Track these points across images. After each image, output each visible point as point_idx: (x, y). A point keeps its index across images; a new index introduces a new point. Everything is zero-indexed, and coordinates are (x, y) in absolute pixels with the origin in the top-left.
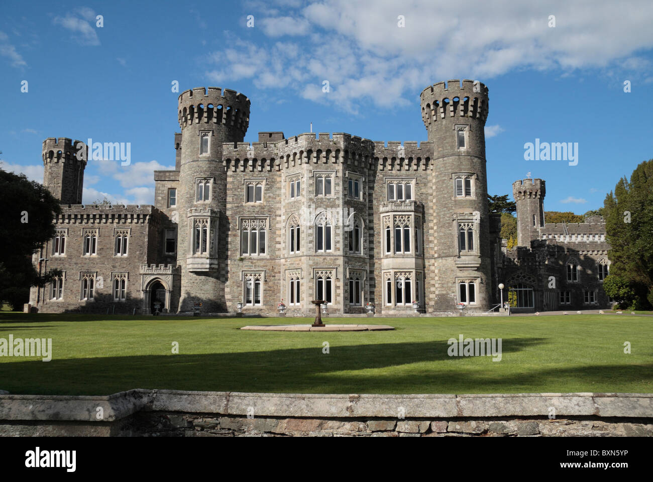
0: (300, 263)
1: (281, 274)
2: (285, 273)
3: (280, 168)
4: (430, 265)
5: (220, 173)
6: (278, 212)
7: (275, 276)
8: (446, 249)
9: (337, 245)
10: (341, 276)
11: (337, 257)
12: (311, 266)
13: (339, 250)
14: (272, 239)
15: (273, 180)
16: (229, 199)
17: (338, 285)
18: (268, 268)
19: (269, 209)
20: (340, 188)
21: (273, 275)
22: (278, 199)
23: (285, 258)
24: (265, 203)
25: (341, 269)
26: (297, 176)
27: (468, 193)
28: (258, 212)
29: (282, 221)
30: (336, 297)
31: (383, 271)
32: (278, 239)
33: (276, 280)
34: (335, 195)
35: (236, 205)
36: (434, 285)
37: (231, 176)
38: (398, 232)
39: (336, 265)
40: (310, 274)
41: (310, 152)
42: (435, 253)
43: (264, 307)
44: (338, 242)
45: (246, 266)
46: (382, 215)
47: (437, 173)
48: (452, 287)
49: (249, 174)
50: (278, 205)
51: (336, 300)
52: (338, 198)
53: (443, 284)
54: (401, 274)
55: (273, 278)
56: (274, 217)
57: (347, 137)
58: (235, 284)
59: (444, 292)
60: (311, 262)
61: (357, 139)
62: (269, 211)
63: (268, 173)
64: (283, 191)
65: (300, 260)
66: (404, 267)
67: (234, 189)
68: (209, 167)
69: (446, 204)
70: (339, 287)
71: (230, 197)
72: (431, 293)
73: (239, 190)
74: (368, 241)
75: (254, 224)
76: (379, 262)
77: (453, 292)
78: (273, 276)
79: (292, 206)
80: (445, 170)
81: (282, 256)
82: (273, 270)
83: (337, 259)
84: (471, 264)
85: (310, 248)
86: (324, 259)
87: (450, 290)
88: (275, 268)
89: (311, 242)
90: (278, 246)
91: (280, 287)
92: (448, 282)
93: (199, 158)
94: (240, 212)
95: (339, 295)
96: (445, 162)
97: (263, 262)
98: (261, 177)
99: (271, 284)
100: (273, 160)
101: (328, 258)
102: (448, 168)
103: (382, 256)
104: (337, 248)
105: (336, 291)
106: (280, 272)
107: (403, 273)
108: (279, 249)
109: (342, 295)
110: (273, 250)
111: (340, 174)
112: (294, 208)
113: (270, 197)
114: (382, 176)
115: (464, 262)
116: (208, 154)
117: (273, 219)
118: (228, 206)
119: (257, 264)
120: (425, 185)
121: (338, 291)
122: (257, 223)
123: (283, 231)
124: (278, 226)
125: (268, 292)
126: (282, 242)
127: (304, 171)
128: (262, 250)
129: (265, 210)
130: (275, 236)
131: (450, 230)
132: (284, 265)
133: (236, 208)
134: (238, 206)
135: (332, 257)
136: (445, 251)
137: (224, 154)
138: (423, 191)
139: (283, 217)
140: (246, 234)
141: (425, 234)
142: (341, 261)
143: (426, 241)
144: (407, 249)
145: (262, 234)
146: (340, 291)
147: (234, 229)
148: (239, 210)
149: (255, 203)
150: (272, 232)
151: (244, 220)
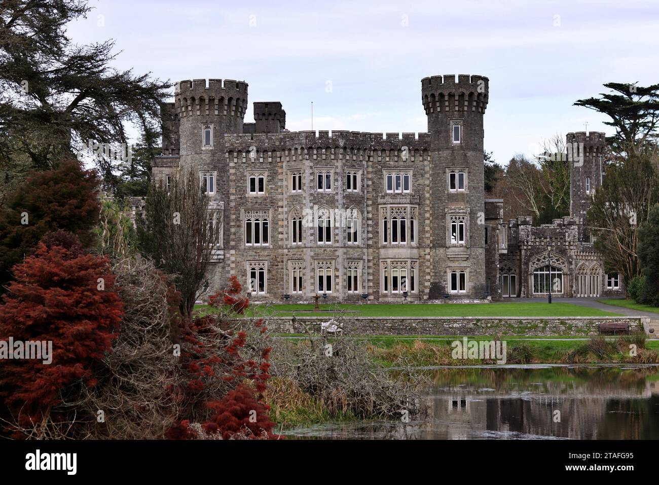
0: (303, 254)
1: (284, 263)
2: (287, 262)
3: (282, 160)
4: (425, 255)
5: (223, 165)
6: (280, 204)
7: (278, 266)
8: (439, 240)
9: (337, 237)
10: (340, 266)
11: (336, 249)
12: (312, 257)
13: (338, 242)
14: (275, 229)
15: (275, 172)
16: (232, 191)
17: (337, 275)
18: (271, 257)
19: (271, 200)
20: (339, 183)
21: (277, 264)
22: (280, 190)
23: (288, 249)
24: (267, 194)
26: (299, 170)
27: (461, 186)
28: (261, 203)
29: (284, 213)
30: (335, 286)
31: (380, 260)
32: (280, 230)
33: (278, 269)
34: (335, 190)
35: (239, 196)
36: (429, 274)
37: (233, 168)
38: (395, 223)
39: (335, 256)
40: (311, 265)
41: (310, 149)
42: (431, 242)
43: (268, 295)
44: (337, 235)
45: (251, 256)
46: (380, 206)
47: (433, 166)
48: (444, 276)
49: (250, 165)
50: (280, 197)
51: (335, 288)
52: (337, 193)
53: (436, 273)
54: (397, 263)
55: (277, 267)
56: (276, 208)
57: (347, 134)
58: (240, 273)
59: (437, 281)
60: (312, 254)
61: (356, 134)
62: (272, 203)
63: (270, 165)
64: (285, 183)
65: (302, 251)
66: (400, 257)
67: (237, 181)
68: (213, 160)
69: (440, 197)
70: (338, 276)
71: (233, 189)
72: (427, 281)
73: (242, 181)
74: (366, 232)
75: (257, 215)
76: (377, 252)
77: (445, 281)
78: (276, 266)
79: (294, 199)
80: (440, 163)
81: (284, 246)
82: (276, 260)
83: (336, 251)
84: (460, 255)
85: (311, 240)
86: (325, 250)
87: (442, 279)
88: (278, 258)
89: (312, 235)
90: (280, 236)
91: (283, 275)
92: (440, 271)
93: (202, 150)
94: (243, 203)
95: (338, 284)
96: (440, 156)
97: (267, 252)
98: (263, 168)
99: (274, 272)
101: (328, 250)
102: (443, 162)
103: (380, 246)
104: (337, 240)
105: (335, 280)
106: (282, 262)
107: (399, 263)
108: (282, 239)
109: (341, 284)
110: (275, 241)
111: (339, 170)
112: (296, 201)
113: (272, 188)
114: (380, 167)
115: (454, 253)
116: (210, 146)
117: (276, 210)
118: (232, 197)
119: (261, 254)
120: (422, 176)
121: (337, 280)
122: (261, 213)
123: (285, 223)
124: (280, 217)
125: (272, 280)
126: (284, 233)
127: (306, 166)
128: (265, 240)
129: (268, 201)
130: (277, 227)
131: (443, 222)
132: (287, 255)
133: (240, 200)
134: (241, 198)
135: (332, 249)
136: (438, 242)
137: (227, 146)
138: (421, 182)
139: (285, 209)
140: (249, 225)
141: (421, 224)
142: (340, 252)
143: (422, 231)
144: (403, 239)
145: (265, 224)
146: (340, 280)
147: (238, 219)
148: (243, 201)
149: (257, 193)
150: (275, 222)
151: (247, 211)
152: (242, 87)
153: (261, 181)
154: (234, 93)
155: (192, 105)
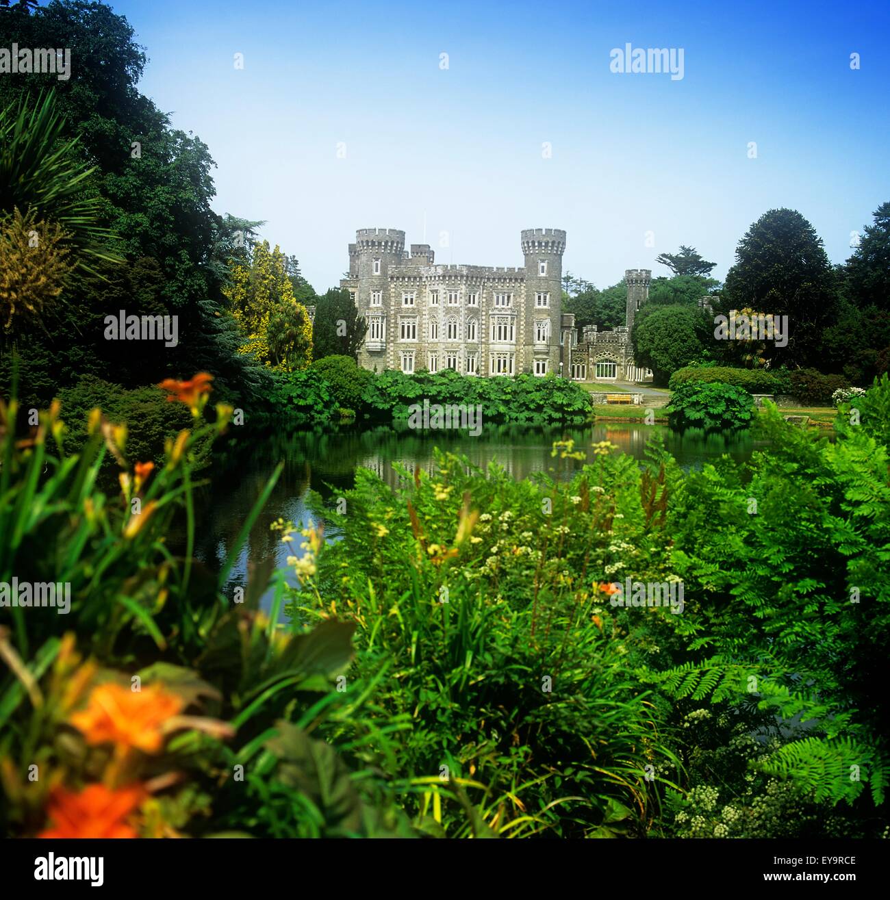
0: (438, 347)
2: (427, 352)
3: (426, 284)
4: (520, 349)
5: (386, 286)
6: (424, 313)
7: (421, 354)
8: (528, 340)
9: (460, 335)
10: (462, 356)
11: (459, 344)
12: (444, 349)
13: (461, 339)
14: (420, 330)
15: (421, 292)
16: (393, 303)
17: (460, 360)
18: (417, 348)
19: (418, 310)
20: (463, 300)
22: (424, 304)
23: (428, 343)
24: (415, 306)
25: (462, 351)
26: (436, 291)
27: (545, 304)
28: (411, 312)
29: (427, 319)
32: (423, 330)
33: (422, 356)
34: (460, 304)
35: (397, 307)
36: (522, 362)
37: (393, 288)
38: (500, 328)
39: (459, 349)
40: (444, 354)
41: (444, 277)
42: (524, 341)
46: (490, 316)
47: (527, 290)
48: (531, 364)
49: (405, 287)
50: (424, 308)
51: (459, 370)
52: (461, 307)
53: (526, 362)
54: (501, 355)
57: (469, 267)
58: (396, 358)
59: (527, 367)
60: (444, 347)
61: (475, 267)
62: (419, 312)
63: (418, 287)
64: (427, 299)
65: (437, 345)
66: (503, 350)
67: (396, 297)
68: (380, 283)
69: (530, 311)
72: (520, 367)
73: (399, 298)
74: (480, 333)
75: (408, 320)
76: (488, 346)
77: (532, 367)
79: (433, 310)
80: (531, 288)
81: (426, 342)
82: (420, 350)
84: (543, 350)
85: (443, 338)
86: (452, 345)
87: (530, 366)
88: (422, 349)
89: (444, 334)
90: (423, 335)
91: (424, 361)
92: (529, 361)
93: (373, 276)
95: (460, 367)
96: (531, 283)
97: (414, 345)
98: (413, 289)
99: (418, 359)
100: (421, 278)
101: (455, 344)
102: (533, 287)
103: (490, 342)
105: (459, 365)
106: (424, 352)
108: (424, 337)
109: (462, 367)
110: (420, 338)
111: (463, 291)
113: (419, 302)
114: (491, 290)
115: (539, 349)
116: (378, 273)
117: (421, 317)
118: (392, 308)
119: (410, 346)
120: (520, 296)
122: (411, 319)
123: (427, 326)
124: (424, 322)
125: (417, 364)
126: (426, 333)
127: (441, 288)
128: (414, 337)
129: (416, 311)
130: (422, 328)
131: (532, 328)
132: (427, 347)
133: (397, 309)
135: (457, 344)
137: (389, 273)
138: (518, 300)
139: (427, 317)
140: (403, 327)
141: (518, 329)
142: (462, 346)
143: (518, 333)
144: (505, 339)
145: (414, 327)
146: (461, 365)
147: (396, 323)
148: (399, 311)
149: (409, 306)
150: (420, 325)
151: (402, 317)
152: (402, 234)
153: (412, 300)
154: (395, 237)
155: (368, 246)
